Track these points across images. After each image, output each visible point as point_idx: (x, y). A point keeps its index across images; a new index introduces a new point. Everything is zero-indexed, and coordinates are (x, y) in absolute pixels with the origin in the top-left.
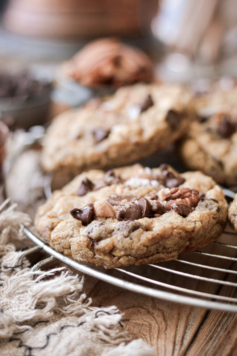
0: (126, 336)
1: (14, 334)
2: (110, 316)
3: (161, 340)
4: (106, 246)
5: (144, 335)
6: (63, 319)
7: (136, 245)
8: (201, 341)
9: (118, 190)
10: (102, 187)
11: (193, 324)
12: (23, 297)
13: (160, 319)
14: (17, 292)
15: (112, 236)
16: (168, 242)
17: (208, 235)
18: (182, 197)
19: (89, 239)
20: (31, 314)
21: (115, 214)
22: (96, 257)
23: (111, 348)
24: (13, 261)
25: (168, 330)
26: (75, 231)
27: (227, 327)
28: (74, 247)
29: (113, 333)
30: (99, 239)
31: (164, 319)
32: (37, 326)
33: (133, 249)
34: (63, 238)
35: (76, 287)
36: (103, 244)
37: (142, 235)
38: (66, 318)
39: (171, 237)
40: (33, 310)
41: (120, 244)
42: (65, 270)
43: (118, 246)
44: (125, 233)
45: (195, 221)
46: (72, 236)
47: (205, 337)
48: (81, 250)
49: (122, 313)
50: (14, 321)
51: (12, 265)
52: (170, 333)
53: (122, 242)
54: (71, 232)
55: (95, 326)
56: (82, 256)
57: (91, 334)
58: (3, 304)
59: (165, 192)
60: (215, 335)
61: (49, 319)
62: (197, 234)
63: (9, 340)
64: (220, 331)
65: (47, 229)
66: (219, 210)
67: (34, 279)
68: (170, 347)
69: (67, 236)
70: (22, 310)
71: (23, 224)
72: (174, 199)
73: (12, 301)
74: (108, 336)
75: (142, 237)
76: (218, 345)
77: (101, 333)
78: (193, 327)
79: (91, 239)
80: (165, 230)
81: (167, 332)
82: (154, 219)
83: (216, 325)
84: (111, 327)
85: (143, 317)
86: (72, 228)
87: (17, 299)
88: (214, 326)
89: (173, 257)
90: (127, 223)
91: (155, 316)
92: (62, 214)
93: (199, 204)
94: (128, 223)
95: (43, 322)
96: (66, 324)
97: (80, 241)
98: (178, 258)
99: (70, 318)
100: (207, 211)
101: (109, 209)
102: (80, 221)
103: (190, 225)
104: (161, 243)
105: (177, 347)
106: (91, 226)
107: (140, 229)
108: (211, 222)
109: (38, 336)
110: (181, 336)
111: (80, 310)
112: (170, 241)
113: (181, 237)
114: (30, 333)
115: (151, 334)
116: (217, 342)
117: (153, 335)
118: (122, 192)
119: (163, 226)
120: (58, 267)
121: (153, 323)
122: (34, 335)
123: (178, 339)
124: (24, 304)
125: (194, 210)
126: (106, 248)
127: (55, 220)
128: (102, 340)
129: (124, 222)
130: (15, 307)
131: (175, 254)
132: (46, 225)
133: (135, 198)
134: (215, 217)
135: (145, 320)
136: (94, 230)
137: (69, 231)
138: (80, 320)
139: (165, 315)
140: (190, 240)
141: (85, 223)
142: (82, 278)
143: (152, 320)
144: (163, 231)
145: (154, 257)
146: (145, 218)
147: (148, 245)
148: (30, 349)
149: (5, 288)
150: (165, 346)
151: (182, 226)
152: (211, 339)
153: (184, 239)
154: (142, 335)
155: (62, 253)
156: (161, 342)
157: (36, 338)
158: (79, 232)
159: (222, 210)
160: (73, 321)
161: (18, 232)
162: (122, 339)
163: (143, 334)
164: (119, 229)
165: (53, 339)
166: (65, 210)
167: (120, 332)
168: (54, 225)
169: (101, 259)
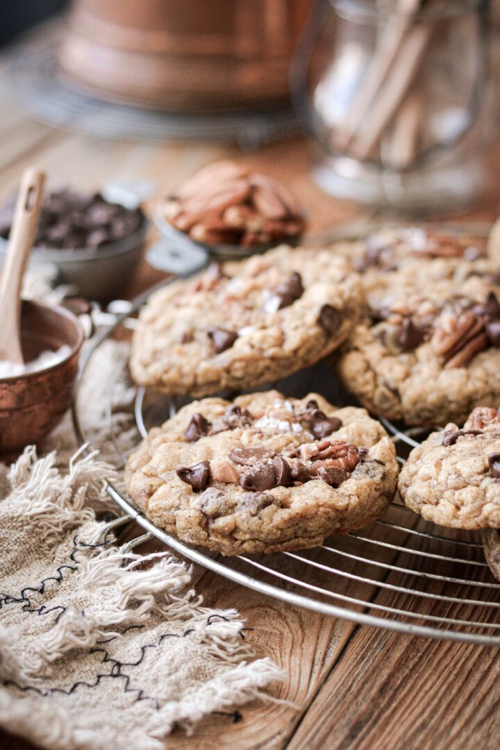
0: (248, 652)
1: (98, 643)
2: (227, 624)
3: (295, 657)
4: (226, 527)
5: (273, 649)
6: (164, 624)
7: (267, 527)
8: (349, 662)
9: (244, 437)
10: (222, 431)
11: (340, 635)
12: (109, 591)
13: (295, 626)
14: (101, 582)
15: (234, 512)
16: (311, 524)
17: (368, 512)
18: (334, 455)
19: (202, 515)
20: (121, 617)
21: (239, 479)
22: (210, 538)
23: (227, 668)
24: (93, 536)
25: (306, 643)
26: (183, 500)
27: (387, 641)
28: (181, 524)
29: (231, 647)
30: (216, 515)
31: (301, 626)
32: (128, 632)
33: (262, 532)
34: (165, 510)
35: (181, 580)
36: (221, 523)
37: (275, 514)
38: (168, 623)
39: (315, 518)
40: (123, 610)
41: (245, 524)
42: (167, 557)
43: (241, 527)
44: (253, 510)
45: (350, 495)
46: (178, 508)
47: (354, 655)
48: (191, 528)
49: (244, 618)
50: (97, 625)
51: (91, 542)
52: (309, 648)
53: (248, 521)
54: (177, 502)
55: (207, 637)
56: (192, 536)
57: (201, 648)
58: (81, 599)
59: (310, 448)
60: (369, 654)
61: (144, 624)
62: (351, 514)
63: (89, 651)
64: (376, 648)
65: (143, 494)
66: (384, 477)
67: (123, 566)
68: (307, 668)
69: (172, 507)
70: (107, 610)
71: (106, 479)
72: (323, 458)
73: (92, 596)
74: (223, 651)
75: (274, 517)
76: (371, 668)
77: (214, 647)
78: (340, 639)
79: (205, 514)
80: (307, 509)
81: (303, 646)
82: (293, 489)
83: (371, 639)
84: (228, 639)
85: (272, 622)
86: (178, 495)
87: (100, 594)
88: (369, 639)
89: (316, 543)
90: (255, 496)
91: (289, 621)
92: (164, 471)
93: (357, 468)
94: (257, 496)
95: (136, 627)
96: (168, 633)
97: (190, 517)
98: (324, 545)
99: (173, 623)
100: (367, 479)
101: (231, 472)
102: (190, 486)
103: (342, 501)
104: (301, 525)
105: (317, 668)
106: (206, 496)
107: (272, 505)
108: (371, 495)
109: (129, 648)
110: (323, 652)
111: (186, 611)
112: (314, 523)
113: (329, 518)
114: (119, 641)
115: (282, 647)
116: (371, 665)
117: (285, 649)
118: (250, 442)
119: (304, 503)
120: (158, 552)
121: (286, 631)
122: (123, 645)
123: (319, 656)
124: (111, 601)
125: (349, 478)
126: (226, 529)
127: (154, 481)
128: (216, 656)
129: (252, 494)
130: (97, 604)
131: (320, 539)
132: (142, 488)
133: (267, 454)
134: (378, 487)
135: (274, 626)
136: (210, 502)
137: (173, 500)
138: (187, 625)
139: (303, 620)
140: (342, 520)
141: (197, 489)
142: (190, 567)
143: (284, 627)
144: (304, 509)
145: (290, 542)
146: (281, 487)
147: (284, 527)
148: (119, 665)
149: (83, 573)
150: (300, 666)
151: (331, 503)
152: (362, 658)
153: (332, 520)
154: (269, 649)
155: (163, 530)
156: (295, 660)
157: (126, 651)
158: (188, 502)
159: (390, 476)
160: (177, 628)
161: (100, 491)
162: (243, 656)
163: (270, 647)
164: (244, 504)
165: (151, 653)
166: (169, 465)
167: (241, 645)
168: (154, 488)
169: (217, 543)
